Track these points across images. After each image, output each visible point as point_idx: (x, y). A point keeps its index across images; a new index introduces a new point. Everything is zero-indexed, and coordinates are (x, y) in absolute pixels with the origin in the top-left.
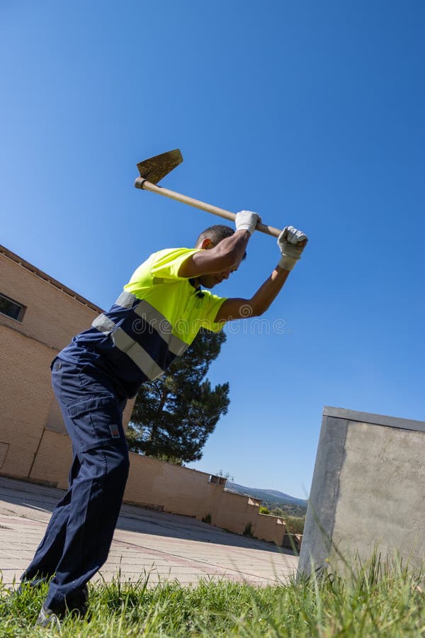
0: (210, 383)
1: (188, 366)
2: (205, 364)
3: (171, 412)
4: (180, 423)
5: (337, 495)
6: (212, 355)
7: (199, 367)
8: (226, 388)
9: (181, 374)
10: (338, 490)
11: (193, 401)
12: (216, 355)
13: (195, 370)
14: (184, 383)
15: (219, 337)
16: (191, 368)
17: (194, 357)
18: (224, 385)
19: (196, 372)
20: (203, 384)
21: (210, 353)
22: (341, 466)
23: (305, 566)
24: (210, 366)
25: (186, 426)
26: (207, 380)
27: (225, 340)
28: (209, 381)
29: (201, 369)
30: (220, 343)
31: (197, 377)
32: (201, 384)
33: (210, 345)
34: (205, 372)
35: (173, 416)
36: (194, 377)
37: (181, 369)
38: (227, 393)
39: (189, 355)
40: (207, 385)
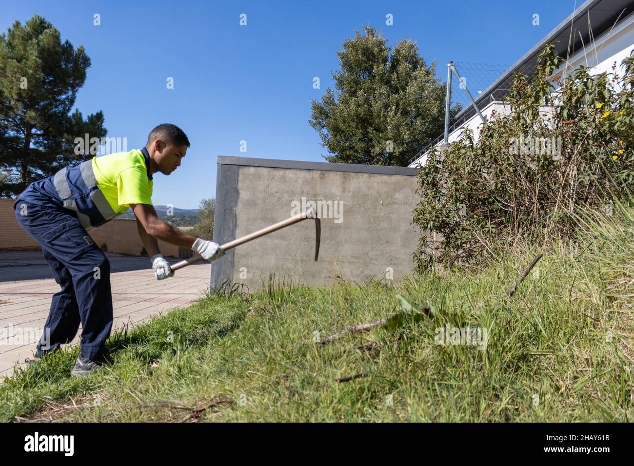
0: (81, 114)
1: (50, 96)
2: (70, 93)
3: (41, 149)
4: (55, 160)
5: (235, 226)
6: (77, 81)
7: (64, 97)
8: (99, 117)
9: (44, 107)
10: (236, 222)
11: (66, 135)
12: (83, 82)
13: (59, 100)
14: (51, 116)
15: (81, 60)
16: (54, 98)
17: (56, 86)
18: (97, 114)
19: (63, 102)
20: (73, 115)
21: (75, 80)
22: (237, 203)
23: (216, 281)
24: (77, 95)
25: (62, 161)
26: (77, 111)
27: (90, 64)
28: (80, 111)
29: (67, 98)
30: (84, 68)
31: (64, 108)
32: (70, 114)
33: (74, 71)
34: (72, 101)
35: (44, 153)
36: (61, 108)
37: (43, 101)
38: (102, 123)
39: (49, 83)
40: (78, 116)
